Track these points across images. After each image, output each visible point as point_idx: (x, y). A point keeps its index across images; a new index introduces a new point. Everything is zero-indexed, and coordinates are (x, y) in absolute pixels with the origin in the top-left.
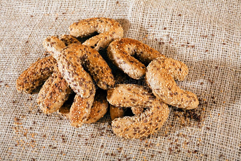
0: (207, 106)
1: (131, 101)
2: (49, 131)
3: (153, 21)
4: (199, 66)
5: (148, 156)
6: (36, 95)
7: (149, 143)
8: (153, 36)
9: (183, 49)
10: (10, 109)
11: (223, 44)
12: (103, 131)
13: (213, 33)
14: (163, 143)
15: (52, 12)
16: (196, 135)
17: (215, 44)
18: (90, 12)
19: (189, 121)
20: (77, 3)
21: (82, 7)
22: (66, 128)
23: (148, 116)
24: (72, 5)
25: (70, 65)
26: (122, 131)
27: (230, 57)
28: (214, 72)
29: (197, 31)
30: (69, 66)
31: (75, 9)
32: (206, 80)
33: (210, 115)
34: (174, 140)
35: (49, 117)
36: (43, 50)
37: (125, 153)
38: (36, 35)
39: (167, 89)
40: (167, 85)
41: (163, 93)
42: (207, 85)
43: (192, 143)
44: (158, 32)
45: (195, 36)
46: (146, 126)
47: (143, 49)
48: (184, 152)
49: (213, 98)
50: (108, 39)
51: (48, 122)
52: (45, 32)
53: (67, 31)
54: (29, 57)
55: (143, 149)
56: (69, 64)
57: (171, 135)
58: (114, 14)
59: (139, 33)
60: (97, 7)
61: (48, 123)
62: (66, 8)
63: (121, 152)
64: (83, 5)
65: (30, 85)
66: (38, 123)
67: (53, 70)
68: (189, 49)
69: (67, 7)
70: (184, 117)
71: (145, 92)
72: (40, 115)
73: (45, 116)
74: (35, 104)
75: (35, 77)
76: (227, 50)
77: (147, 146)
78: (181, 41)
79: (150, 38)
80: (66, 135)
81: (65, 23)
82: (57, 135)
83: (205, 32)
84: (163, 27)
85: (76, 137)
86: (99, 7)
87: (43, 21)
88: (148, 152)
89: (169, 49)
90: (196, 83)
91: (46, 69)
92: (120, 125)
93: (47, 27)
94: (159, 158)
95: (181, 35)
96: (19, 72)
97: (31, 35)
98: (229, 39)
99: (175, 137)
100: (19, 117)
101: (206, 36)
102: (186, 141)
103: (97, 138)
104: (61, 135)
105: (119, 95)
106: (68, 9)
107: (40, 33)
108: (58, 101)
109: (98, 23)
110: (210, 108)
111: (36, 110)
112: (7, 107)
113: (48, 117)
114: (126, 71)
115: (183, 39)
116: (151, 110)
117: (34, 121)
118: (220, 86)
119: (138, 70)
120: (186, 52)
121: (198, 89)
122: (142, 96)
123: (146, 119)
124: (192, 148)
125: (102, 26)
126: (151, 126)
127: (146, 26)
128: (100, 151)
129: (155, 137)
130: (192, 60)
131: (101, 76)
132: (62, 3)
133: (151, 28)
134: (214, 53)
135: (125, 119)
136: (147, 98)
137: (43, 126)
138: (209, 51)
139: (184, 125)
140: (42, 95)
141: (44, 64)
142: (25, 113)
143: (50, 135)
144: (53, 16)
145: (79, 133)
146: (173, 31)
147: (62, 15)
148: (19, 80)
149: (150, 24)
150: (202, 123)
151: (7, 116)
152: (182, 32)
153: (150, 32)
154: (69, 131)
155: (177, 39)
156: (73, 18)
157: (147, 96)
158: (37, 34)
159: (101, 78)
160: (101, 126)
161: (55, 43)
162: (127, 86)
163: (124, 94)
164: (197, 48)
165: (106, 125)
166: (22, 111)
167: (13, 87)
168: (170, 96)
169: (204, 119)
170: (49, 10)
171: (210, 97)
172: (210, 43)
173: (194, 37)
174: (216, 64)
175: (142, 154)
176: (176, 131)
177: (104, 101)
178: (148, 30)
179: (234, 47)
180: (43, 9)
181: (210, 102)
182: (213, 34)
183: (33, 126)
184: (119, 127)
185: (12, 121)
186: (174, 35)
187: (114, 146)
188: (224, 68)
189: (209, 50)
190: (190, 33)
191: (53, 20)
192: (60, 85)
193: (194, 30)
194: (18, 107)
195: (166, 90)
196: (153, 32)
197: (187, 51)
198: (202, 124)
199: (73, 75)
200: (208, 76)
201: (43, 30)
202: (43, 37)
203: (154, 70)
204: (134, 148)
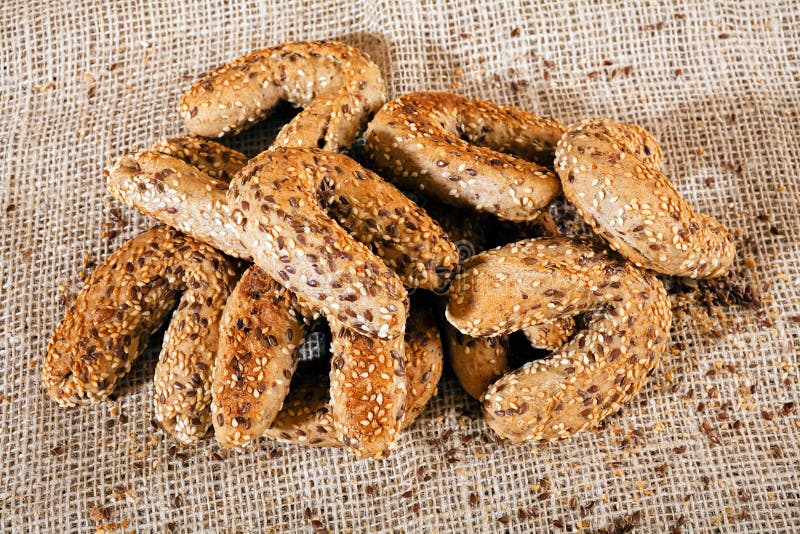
0: (755, 252)
1: (546, 299)
2: (249, 514)
3: (462, 18)
4: (674, 128)
5: (648, 474)
6: (134, 397)
7: (627, 430)
8: (482, 68)
9: (597, 87)
10: (53, 483)
11: (721, 37)
12: (448, 444)
13: (677, 10)
14: (670, 415)
15: (62, 74)
16: (768, 353)
17: (694, 43)
18: (213, 41)
19: (723, 315)
20: (151, 18)
21: (178, 28)
22: (307, 480)
23: (616, 337)
24: (135, 30)
25: (307, 230)
26: (539, 419)
27: (756, 74)
28: (731, 134)
29: (624, 15)
30: (303, 231)
31: (150, 41)
32: (716, 166)
33: (778, 277)
34: (705, 395)
35: (227, 461)
36: (91, 221)
37: (564, 493)
38: (37, 171)
39: (671, 219)
40: (665, 206)
41: (660, 236)
42: (725, 182)
43: (765, 384)
44: (495, 51)
45: (624, 34)
46: (622, 371)
47: (486, 116)
48: (751, 424)
49: (763, 218)
50: (353, 112)
51: (230, 479)
52: (70, 151)
53: (156, 128)
54: (44, 263)
55: (619, 460)
56: (298, 227)
57: (686, 379)
58: (306, 27)
59: (428, 71)
60: (235, 16)
61: (230, 484)
62: (114, 44)
63: (553, 496)
64: (177, 21)
65: (112, 362)
66: (191, 498)
67: (184, 279)
68: (617, 81)
69: (116, 40)
70: (701, 308)
71: (586, 255)
72: (186, 465)
73: (210, 463)
74: (144, 430)
75: (123, 327)
76: (738, 54)
77: (625, 442)
78: (583, 61)
79: (475, 75)
80: (318, 507)
81: (134, 101)
82: (285, 518)
83: (649, 11)
84: (505, 29)
85: (360, 499)
86: (240, 14)
87: (39, 113)
88: (640, 462)
89: (553, 98)
90: (688, 186)
91: (153, 284)
92: (527, 399)
93: (68, 134)
94: (685, 470)
95: (577, 41)
96: (26, 331)
97: (13, 177)
98: (732, 16)
99: (704, 382)
100: (107, 501)
101: (659, 26)
102: (742, 385)
103: (440, 475)
104: (302, 511)
105: (500, 293)
106: (122, 46)
107: (47, 160)
108: (274, 385)
109: (283, 68)
110: (769, 255)
111: (162, 453)
112: (39, 480)
113: (222, 464)
114: (484, 202)
115: (588, 54)
116: (621, 311)
117: (173, 495)
118: (768, 173)
119: (532, 184)
120: (613, 92)
121: (703, 204)
122: (579, 272)
123: (614, 346)
124: (773, 401)
125: (300, 73)
126: (637, 366)
127: (443, 41)
128: (474, 516)
129: (636, 406)
130: (644, 114)
131: (412, 240)
132: (92, 31)
133: (462, 41)
134: (704, 74)
135: (534, 371)
136: (599, 272)
137: (215, 502)
138: (686, 71)
139: (715, 335)
140: (177, 384)
141: (137, 266)
142: (123, 477)
143: (256, 526)
144: (74, 87)
145: (364, 483)
146: (546, 36)
147: (110, 74)
148: (56, 357)
149: (456, 27)
150: (766, 309)
151: (56, 511)
152: (575, 29)
153: (465, 58)
154: (323, 487)
155: (567, 57)
156: (156, 76)
157: (598, 267)
158: (40, 168)
159: (416, 249)
160: (433, 431)
161: (169, 172)
162: (514, 250)
163: (520, 281)
164: (643, 73)
165: (450, 420)
166: (107, 473)
167: (24, 395)
168: (682, 240)
169: (767, 294)
170: (50, 67)
171: (753, 217)
172: (677, 44)
173: (622, 38)
174: (725, 109)
175: (623, 478)
176: (699, 363)
177: (429, 335)
178: (457, 51)
179: (755, 38)
180: (25, 70)
181: (759, 235)
182: (680, 13)
183: (174, 515)
184: (524, 407)
185: (83, 523)
186: (550, 48)
187: (512, 482)
188: (755, 113)
189: (682, 67)
190: (603, 29)
191: (79, 102)
192: (260, 320)
193: (612, 14)
194: (83, 465)
195: (667, 224)
196: (476, 56)
197: (613, 89)
198: (768, 312)
199: (330, 263)
200: (717, 154)
201: (58, 147)
202: (69, 174)
203: (600, 166)
204: (587, 467)
